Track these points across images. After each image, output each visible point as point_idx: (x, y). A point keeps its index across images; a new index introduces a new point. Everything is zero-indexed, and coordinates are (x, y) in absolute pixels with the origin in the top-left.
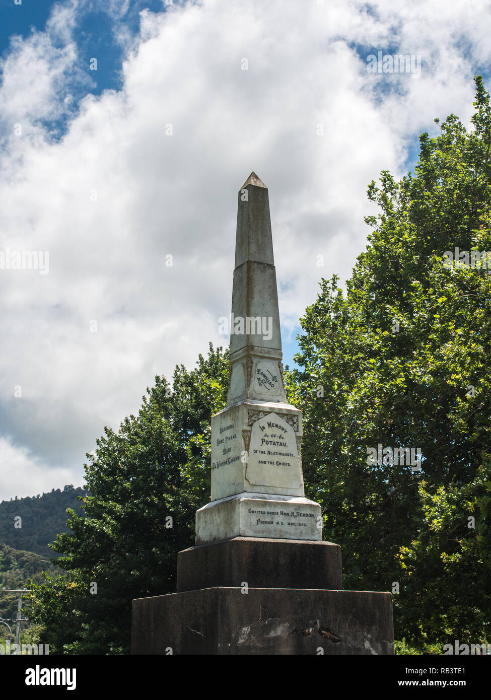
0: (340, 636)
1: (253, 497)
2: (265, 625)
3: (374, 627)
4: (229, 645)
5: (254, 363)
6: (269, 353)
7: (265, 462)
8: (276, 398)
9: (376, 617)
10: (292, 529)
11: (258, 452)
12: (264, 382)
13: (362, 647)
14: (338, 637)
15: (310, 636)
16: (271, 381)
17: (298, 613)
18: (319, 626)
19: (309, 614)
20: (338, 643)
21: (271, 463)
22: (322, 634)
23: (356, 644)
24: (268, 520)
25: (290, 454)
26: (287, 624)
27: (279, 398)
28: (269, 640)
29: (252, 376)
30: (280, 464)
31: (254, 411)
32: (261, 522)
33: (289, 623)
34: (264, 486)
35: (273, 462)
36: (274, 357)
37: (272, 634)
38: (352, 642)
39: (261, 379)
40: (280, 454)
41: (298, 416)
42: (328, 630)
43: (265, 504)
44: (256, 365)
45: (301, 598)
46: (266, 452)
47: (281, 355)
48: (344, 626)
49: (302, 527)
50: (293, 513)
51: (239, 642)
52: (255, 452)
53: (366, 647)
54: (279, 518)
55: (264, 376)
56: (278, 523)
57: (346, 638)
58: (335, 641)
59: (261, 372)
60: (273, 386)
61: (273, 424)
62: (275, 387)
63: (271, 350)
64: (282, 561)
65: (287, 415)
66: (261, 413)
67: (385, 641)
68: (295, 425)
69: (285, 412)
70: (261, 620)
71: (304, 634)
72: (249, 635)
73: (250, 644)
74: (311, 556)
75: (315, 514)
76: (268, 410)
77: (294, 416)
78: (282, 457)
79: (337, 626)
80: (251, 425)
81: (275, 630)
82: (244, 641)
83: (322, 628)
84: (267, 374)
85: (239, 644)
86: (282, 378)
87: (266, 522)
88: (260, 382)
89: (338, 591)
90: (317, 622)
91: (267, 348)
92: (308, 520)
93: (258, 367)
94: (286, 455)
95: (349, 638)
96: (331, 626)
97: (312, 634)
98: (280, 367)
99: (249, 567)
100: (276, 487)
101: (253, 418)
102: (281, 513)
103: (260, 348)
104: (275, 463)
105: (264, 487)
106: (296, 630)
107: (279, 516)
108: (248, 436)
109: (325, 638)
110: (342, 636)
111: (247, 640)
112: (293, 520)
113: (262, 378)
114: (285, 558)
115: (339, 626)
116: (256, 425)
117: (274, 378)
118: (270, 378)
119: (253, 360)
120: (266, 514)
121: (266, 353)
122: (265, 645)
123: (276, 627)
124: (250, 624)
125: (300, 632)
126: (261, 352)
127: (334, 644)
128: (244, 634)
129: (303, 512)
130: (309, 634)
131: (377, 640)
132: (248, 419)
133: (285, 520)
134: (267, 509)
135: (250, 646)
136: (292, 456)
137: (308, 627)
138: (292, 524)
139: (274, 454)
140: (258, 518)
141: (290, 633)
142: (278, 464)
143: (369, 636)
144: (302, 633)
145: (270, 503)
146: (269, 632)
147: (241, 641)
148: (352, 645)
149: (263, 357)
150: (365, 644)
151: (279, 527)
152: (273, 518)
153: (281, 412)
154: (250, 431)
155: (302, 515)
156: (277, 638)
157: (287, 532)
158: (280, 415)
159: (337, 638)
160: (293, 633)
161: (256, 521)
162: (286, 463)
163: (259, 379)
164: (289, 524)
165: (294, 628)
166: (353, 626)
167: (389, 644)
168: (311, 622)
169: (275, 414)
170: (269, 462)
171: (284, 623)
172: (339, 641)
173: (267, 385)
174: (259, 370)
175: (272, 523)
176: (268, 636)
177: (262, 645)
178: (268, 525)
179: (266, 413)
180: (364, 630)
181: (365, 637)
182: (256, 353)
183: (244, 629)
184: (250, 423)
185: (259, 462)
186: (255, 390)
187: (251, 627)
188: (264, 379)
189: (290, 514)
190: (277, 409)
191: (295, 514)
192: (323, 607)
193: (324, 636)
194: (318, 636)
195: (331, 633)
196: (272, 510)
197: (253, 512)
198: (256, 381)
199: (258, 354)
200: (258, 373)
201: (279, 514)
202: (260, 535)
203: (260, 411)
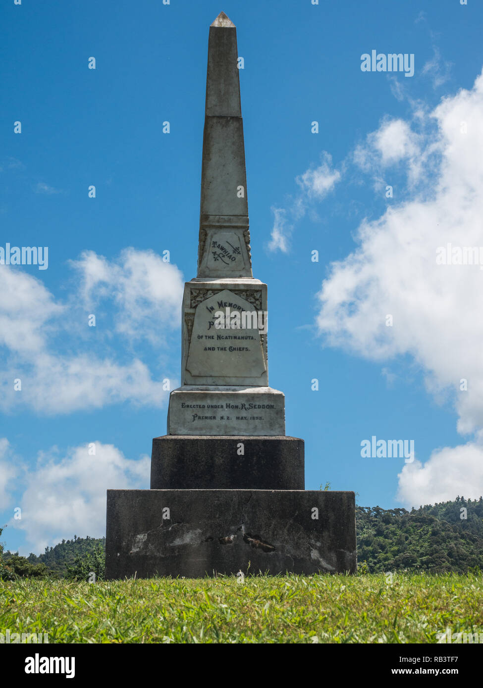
0: (274, 545)
1: (192, 390)
2: (168, 532)
3: (326, 534)
4: (119, 554)
5: (209, 235)
6: (229, 221)
7: (213, 349)
8: (238, 273)
9: (330, 521)
10: (242, 424)
11: (204, 338)
12: (221, 255)
13: (308, 558)
14: (273, 546)
15: (231, 544)
16: (231, 253)
17: (215, 517)
18: (244, 533)
19: (230, 518)
20: (272, 553)
21: (222, 349)
22: (248, 542)
23: (299, 554)
24: (209, 414)
25: (250, 337)
26: (199, 531)
27: (241, 273)
28: (173, 549)
29: (206, 251)
30: (235, 349)
31: (200, 290)
32: (199, 418)
33: (201, 529)
34: (211, 376)
35: (225, 348)
36: (236, 225)
37: (178, 542)
38: (293, 552)
39: (218, 253)
40: (235, 338)
41: (261, 291)
42: (257, 537)
43: (205, 396)
44: (212, 237)
45: (218, 500)
46: (215, 337)
47: (247, 221)
48: (281, 532)
49: (257, 421)
50: (243, 406)
51: (131, 552)
52: (200, 337)
53: (312, 557)
54: (226, 412)
55: (222, 249)
56: (222, 418)
57: (283, 547)
58: (268, 550)
59: (218, 244)
60: (233, 259)
61: (225, 303)
62: (236, 260)
63: (232, 217)
64: (219, 461)
65: (246, 291)
66: (210, 292)
67: (342, 550)
68: (257, 302)
69: (242, 288)
70: (162, 527)
71: (223, 542)
72: (146, 544)
73: (146, 553)
74: (260, 454)
75: (275, 405)
76: (219, 287)
77: (257, 291)
78: (237, 341)
79: (270, 533)
80: (195, 307)
81: (181, 537)
82: (138, 550)
83: (249, 534)
84: (226, 246)
85: (131, 553)
86: (247, 249)
87: (206, 418)
88: (216, 256)
89: (273, 491)
90: (241, 528)
91: (227, 216)
92: (266, 412)
93: (214, 240)
94: (243, 338)
95: (288, 547)
96: (262, 533)
97: (233, 543)
98: (244, 236)
99: (172, 469)
100: (229, 377)
101: (198, 299)
102: (227, 406)
103: (218, 216)
104: (227, 349)
105: (211, 378)
106: (211, 538)
107: (225, 410)
108: (191, 320)
109: (253, 547)
110: (278, 544)
111: (143, 549)
112: (244, 414)
113: (219, 251)
114: (222, 457)
115: (273, 533)
116: (202, 306)
117: (236, 250)
118: (230, 251)
119: (208, 232)
120: (206, 408)
121: (225, 221)
122: (168, 555)
123: (183, 534)
124: (147, 530)
125: (217, 539)
126: (218, 222)
127: (265, 553)
128: (138, 542)
129: (257, 404)
130: (230, 542)
131: (330, 549)
132: (191, 300)
133: (233, 414)
134: (209, 402)
135: (147, 556)
136: (252, 338)
137: (229, 532)
138: (242, 418)
139: (226, 338)
140: (195, 413)
141: (202, 542)
142: (231, 349)
143: (318, 544)
144: (220, 541)
145: (212, 395)
146: (174, 539)
147: (134, 550)
148: (292, 555)
149: (221, 227)
150: (312, 554)
151: (224, 422)
152: (215, 412)
153: (237, 289)
154: (194, 314)
155: (257, 407)
156: (184, 547)
157: (234, 428)
158: (237, 292)
159: (271, 547)
160: (206, 541)
161: (193, 417)
162: (243, 348)
163: (214, 253)
164: (238, 418)
165: (208, 535)
166: (294, 532)
167: (348, 553)
168: (233, 527)
169: (229, 291)
170: (218, 348)
171: (196, 530)
172: (274, 550)
173: (226, 259)
174: (215, 243)
175: (214, 418)
176: (171, 545)
177: (163, 554)
178: (208, 421)
179: (216, 292)
180: (312, 536)
181: (312, 546)
182: (211, 223)
183: (138, 536)
184: (194, 305)
185: (205, 349)
186: (209, 267)
187: (148, 534)
188: (222, 252)
189: (240, 406)
190: (231, 284)
191: (247, 406)
192: (250, 510)
193: (250, 544)
194: (243, 544)
195: (261, 541)
196: (214, 403)
197: (188, 406)
198: (211, 256)
199: (214, 224)
200: (214, 247)
201: (225, 407)
202: (198, 432)
203: (208, 290)
